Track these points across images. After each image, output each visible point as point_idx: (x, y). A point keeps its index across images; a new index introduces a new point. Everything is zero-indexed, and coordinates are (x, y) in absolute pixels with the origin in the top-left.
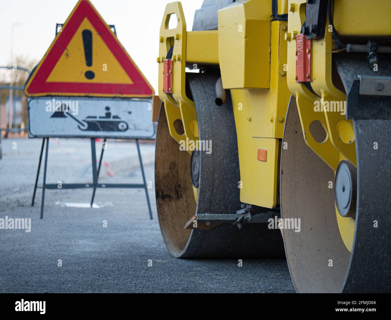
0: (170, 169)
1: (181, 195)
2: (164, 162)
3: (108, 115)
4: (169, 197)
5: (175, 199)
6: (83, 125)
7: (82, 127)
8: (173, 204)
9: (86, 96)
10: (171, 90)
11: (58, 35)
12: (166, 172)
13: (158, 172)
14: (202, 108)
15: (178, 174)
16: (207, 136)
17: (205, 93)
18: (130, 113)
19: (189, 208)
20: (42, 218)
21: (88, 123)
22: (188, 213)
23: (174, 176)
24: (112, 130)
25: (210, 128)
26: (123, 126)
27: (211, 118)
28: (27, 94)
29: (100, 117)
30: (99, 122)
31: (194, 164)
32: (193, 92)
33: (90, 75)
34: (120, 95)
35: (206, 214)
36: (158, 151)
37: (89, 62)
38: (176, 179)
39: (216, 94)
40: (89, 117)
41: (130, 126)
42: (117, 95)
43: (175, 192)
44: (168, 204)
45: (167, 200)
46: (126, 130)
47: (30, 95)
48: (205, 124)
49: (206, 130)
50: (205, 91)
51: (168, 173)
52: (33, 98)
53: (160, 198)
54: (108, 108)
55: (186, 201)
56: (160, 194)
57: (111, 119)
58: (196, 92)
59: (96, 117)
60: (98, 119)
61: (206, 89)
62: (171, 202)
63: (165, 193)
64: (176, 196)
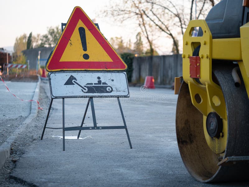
0: (185, 124)
1: (193, 141)
2: (181, 120)
3: (100, 82)
4: (186, 142)
5: (189, 143)
6: (85, 90)
7: (84, 91)
8: (189, 146)
9: (85, 71)
10: (199, 76)
11: (64, 31)
12: (183, 126)
13: (178, 126)
14: (226, 88)
15: (190, 127)
16: (231, 107)
17: (226, 79)
18: (113, 80)
19: (198, 148)
20: (64, 150)
21: (88, 87)
22: (198, 152)
23: (187, 128)
24: (103, 92)
25: (232, 101)
26: (109, 89)
27: (232, 95)
28: (48, 70)
29: (95, 84)
30: (94, 86)
31: (210, 122)
32: (217, 78)
33: (86, 56)
34: (106, 69)
35: (233, 157)
36: (178, 112)
37: (85, 49)
38: (189, 130)
39: (233, 79)
40: (88, 84)
41: (114, 89)
42: (104, 69)
43: (189, 139)
44: (186, 146)
45: (184, 144)
46: (111, 91)
47: (50, 71)
48: (229, 99)
49: (231, 103)
50: (225, 77)
51: (184, 127)
52: (52, 72)
53: (180, 143)
54: (99, 78)
55: (196, 144)
56: (180, 140)
57: (102, 85)
58: (220, 78)
59: (92, 84)
60: (94, 85)
61: (225, 76)
62: (187, 145)
63: (183, 139)
64: (190, 141)
